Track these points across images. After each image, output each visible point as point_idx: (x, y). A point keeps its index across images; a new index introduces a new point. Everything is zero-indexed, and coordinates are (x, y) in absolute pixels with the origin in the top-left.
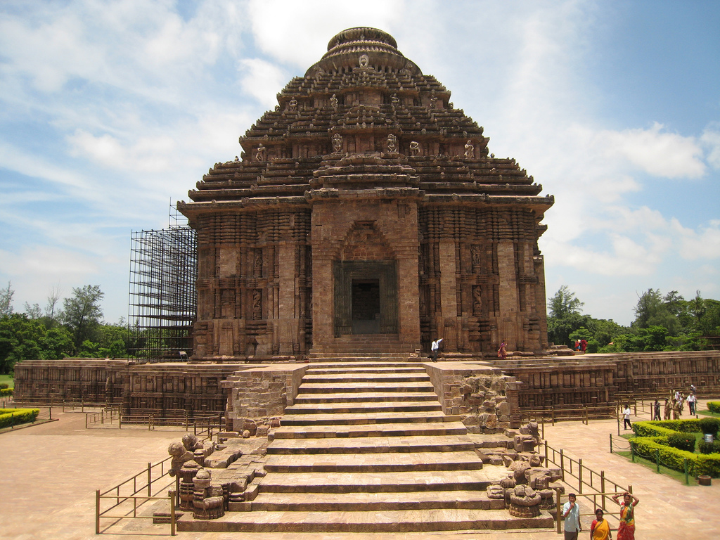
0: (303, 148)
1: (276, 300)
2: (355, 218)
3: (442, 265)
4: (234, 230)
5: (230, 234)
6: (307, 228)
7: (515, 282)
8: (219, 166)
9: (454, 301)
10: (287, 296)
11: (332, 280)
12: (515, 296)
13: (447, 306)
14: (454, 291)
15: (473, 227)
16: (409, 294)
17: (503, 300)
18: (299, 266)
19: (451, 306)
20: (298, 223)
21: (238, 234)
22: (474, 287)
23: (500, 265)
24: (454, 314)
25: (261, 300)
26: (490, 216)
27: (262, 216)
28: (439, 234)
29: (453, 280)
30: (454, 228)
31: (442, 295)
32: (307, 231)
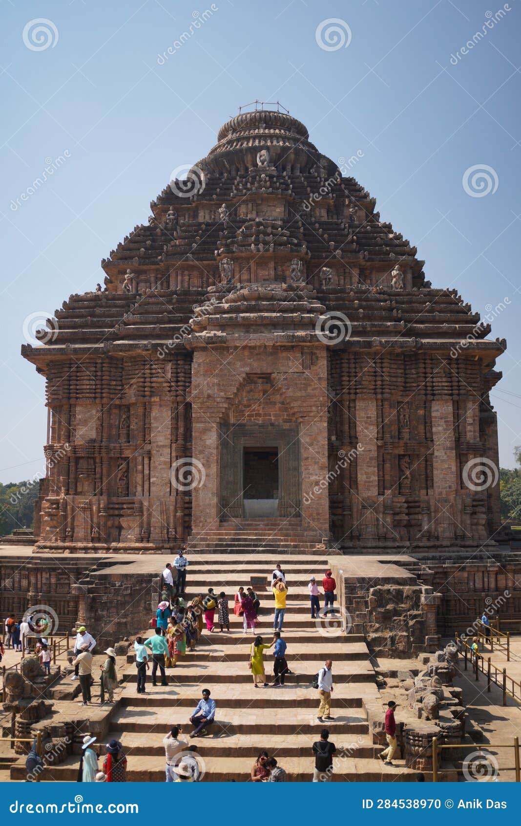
0: (183, 275)
1: (146, 472)
2: (247, 369)
3: (359, 429)
4: (94, 383)
5: (88, 387)
6: (188, 380)
7: (454, 451)
8: (75, 299)
9: (374, 475)
10: (160, 467)
11: (217, 448)
12: (454, 469)
13: (366, 482)
14: (374, 463)
15: (399, 380)
16: (316, 467)
17: (438, 475)
18: (177, 429)
19: (369, 482)
20: (176, 374)
21: (98, 386)
22: (400, 457)
23: (434, 429)
24: (374, 492)
25: (127, 471)
26: (422, 365)
27: (130, 364)
28: (356, 389)
29: (374, 448)
30: (375, 381)
31: (359, 467)
32: (187, 384)
